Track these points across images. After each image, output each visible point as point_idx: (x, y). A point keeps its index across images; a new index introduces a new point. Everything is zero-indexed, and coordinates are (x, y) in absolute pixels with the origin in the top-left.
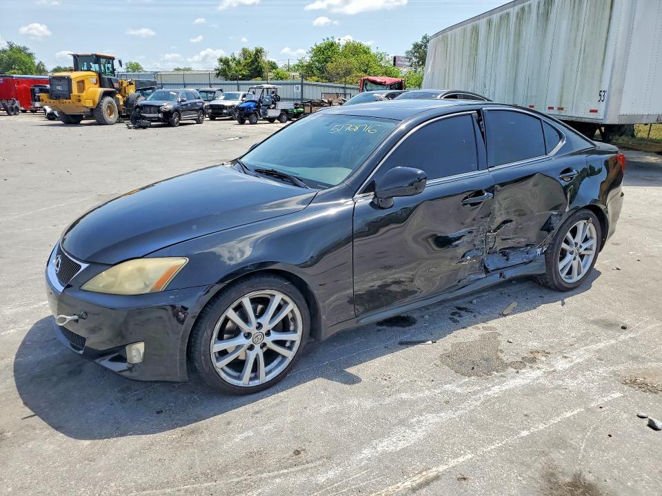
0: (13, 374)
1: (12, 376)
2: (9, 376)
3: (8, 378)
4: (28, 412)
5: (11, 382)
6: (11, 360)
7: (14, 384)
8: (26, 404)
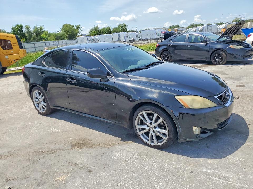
0: (248, 138)
1: (249, 137)
2: (250, 138)
3: (251, 137)
4: (249, 126)
5: (250, 136)
6: (246, 144)
7: (249, 134)
8: (249, 128)
